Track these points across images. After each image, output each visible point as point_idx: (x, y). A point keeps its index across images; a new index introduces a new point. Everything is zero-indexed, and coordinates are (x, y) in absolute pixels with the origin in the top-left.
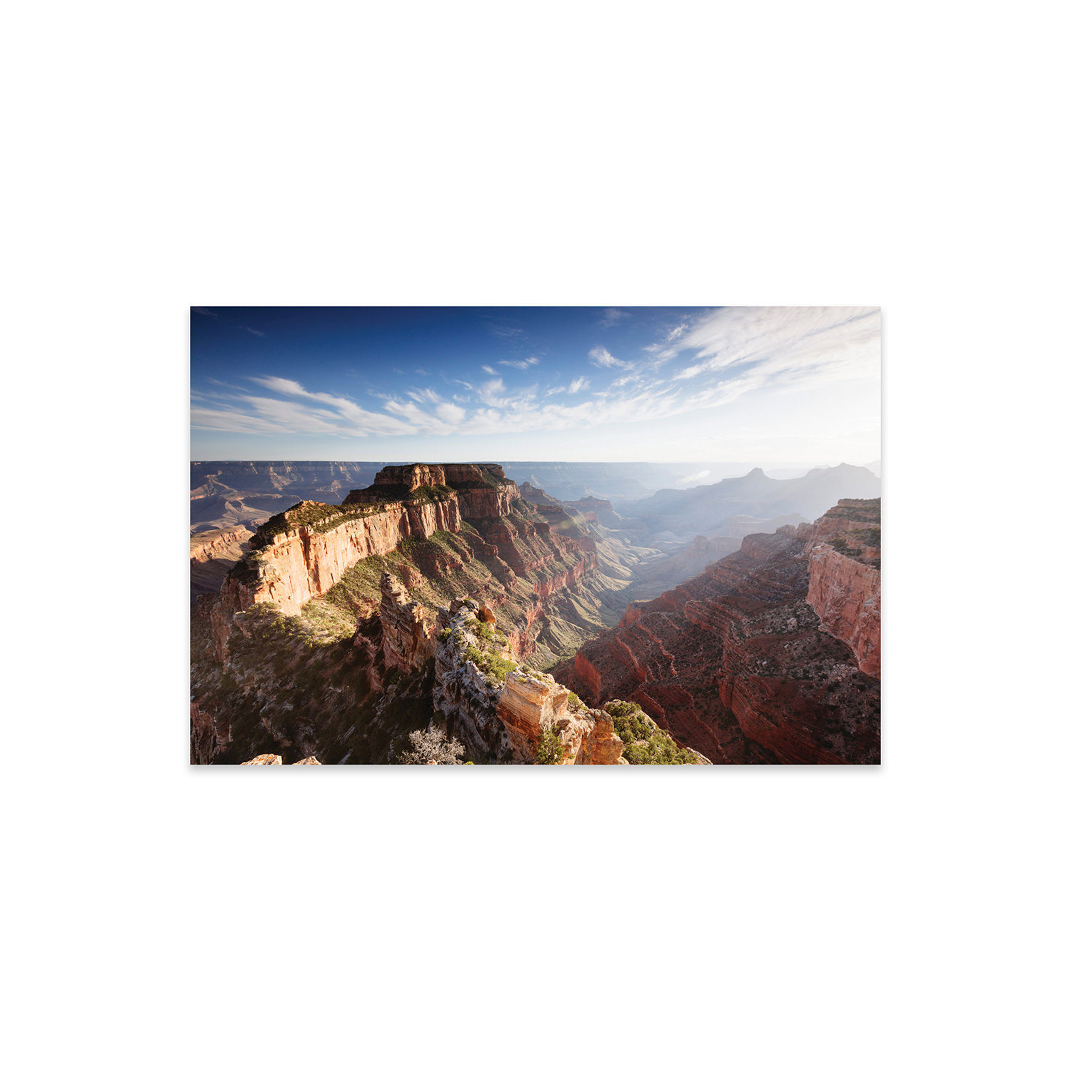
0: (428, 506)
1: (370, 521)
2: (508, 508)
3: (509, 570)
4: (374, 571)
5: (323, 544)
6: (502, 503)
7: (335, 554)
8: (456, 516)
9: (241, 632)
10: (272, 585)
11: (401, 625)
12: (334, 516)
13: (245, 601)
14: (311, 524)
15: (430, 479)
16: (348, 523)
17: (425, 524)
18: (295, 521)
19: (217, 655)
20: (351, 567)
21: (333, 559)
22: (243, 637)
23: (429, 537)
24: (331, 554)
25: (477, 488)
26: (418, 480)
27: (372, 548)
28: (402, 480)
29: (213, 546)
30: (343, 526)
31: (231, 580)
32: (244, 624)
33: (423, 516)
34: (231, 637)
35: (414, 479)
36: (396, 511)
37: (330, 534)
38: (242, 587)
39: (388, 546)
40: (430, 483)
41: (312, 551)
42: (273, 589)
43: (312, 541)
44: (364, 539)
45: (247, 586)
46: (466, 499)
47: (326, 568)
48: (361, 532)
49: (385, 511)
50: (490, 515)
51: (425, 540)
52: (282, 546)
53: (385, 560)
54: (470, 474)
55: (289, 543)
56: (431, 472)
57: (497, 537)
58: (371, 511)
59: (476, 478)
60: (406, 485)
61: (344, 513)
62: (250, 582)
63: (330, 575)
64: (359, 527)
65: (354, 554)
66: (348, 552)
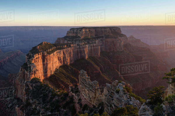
1: (65, 50)
5: (49, 59)
7: (53, 63)
8: (98, 50)
10: (35, 72)
12: (53, 48)
14: (45, 50)
15: (89, 34)
16: (57, 51)
17: (86, 53)
18: (41, 49)
20: (57, 68)
21: (52, 65)
26: (84, 34)
27: (65, 62)
29: (11, 57)
32: (30, 84)
33: (85, 50)
35: (82, 34)
38: (26, 72)
40: (89, 36)
41: (46, 61)
45: (28, 72)
47: (50, 68)
48: (62, 55)
49: (71, 47)
50: (114, 51)
51: (85, 60)
52: (37, 58)
53: (70, 67)
54: (106, 32)
55: (39, 57)
56: (89, 31)
57: (116, 61)
58: (66, 47)
59: (108, 34)
60: (78, 36)
61: (56, 47)
62: (29, 70)
63: (51, 71)
64: (61, 53)
65: (59, 64)
66: (57, 63)
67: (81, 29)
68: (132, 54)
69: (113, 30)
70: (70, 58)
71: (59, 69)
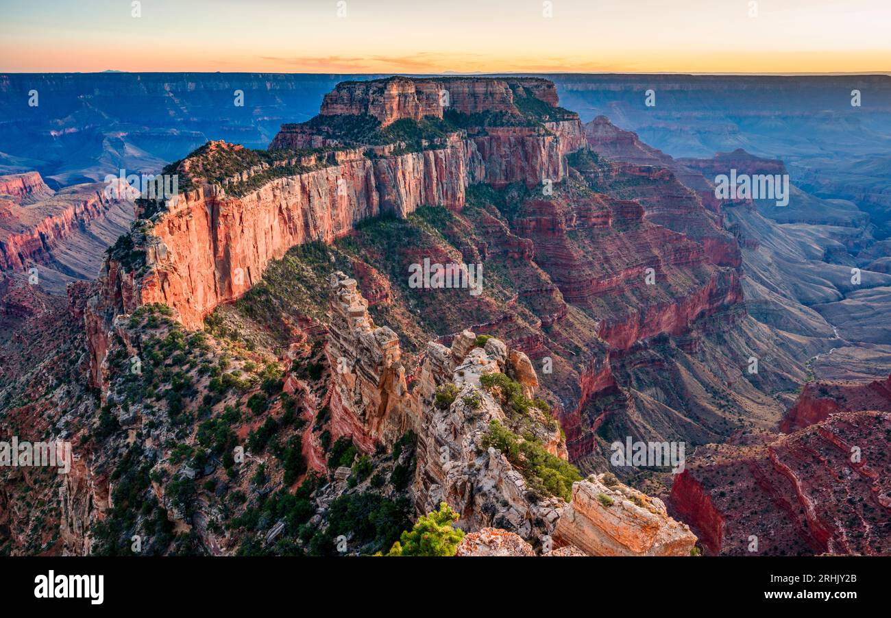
0: (410, 158)
1: (311, 179)
2: (561, 168)
3: (552, 290)
4: (313, 269)
5: (237, 216)
6: (550, 156)
7: (255, 236)
8: (458, 179)
9: (125, 346)
10: (165, 276)
11: (362, 368)
12: (256, 168)
13: (129, 298)
14: (221, 180)
15: (417, 107)
16: (276, 181)
17: (403, 191)
18: (199, 175)
19: (91, 376)
20: (278, 258)
21: (252, 242)
22: (127, 356)
23: (409, 214)
24: (249, 233)
25: (502, 125)
26: (395, 107)
27: (312, 228)
28: (366, 108)
29: (86, 209)
30: (268, 186)
31: (112, 264)
32: (129, 335)
33: (400, 175)
34: (111, 352)
35: (387, 106)
36: (354, 164)
37: (249, 199)
38: (125, 277)
39: (339, 226)
40: (416, 114)
41: (222, 227)
42: (166, 285)
43: (223, 210)
44: (300, 211)
45: (132, 276)
46: (481, 147)
47: (240, 257)
48: (296, 198)
49: (336, 164)
50: (524, 180)
51: (401, 221)
52: (180, 215)
53: (332, 251)
54: (490, 98)
55: (189, 211)
56: (418, 92)
57: (533, 223)
58: (313, 162)
59: (502, 107)
60: (372, 117)
61: (271, 165)
62: (137, 270)
63: (246, 270)
64: (294, 190)
65: (283, 237)
66: (274, 233)
67: (381, 85)
68: (602, 197)
69: (521, 88)
70: (335, 212)
71: (285, 259)
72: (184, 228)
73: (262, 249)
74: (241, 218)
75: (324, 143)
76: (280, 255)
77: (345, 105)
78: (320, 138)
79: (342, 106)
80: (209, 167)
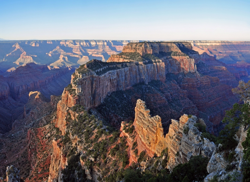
0: (149, 65)
1: (120, 71)
3: (194, 107)
7: (103, 87)
9: (71, 116)
10: (80, 97)
12: (104, 67)
13: (70, 102)
14: (95, 70)
16: (110, 71)
17: (147, 75)
20: (109, 95)
21: (102, 89)
22: (71, 119)
23: (149, 83)
24: (101, 87)
25: (177, 55)
27: (119, 86)
28: (136, 51)
30: (108, 72)
31: (66, 92)
32: (73, 113)
33: (146, 70)
34: (67, 118)
36: (133, 67)
37: (102, 76)
38: (70, 96)
39: (127, 86)
41: (94, 84)
42: (80, 100)
43: (95, 79)
48: (115, 77)
51: (146, 85)
52: (84, 80)
54: (173, 48)
55: (86, 79)
56: (152, 46)
59: (176, 50)
61: (109, 66)
62: (73, 94)
63: (100, 98)
64: (115, 74)
65: (110, 89)
66: (108, 87)
67: (141, 44)
70: (126, 81)
71: (111, 95)
72: (84, 83)
73: (104, 91)
74: (100, 82)
75: (123, 61)
76: (109, 94)
77: (130, 49)
78: (122, 59)
79: (129, 50)
80: (92, 66)
